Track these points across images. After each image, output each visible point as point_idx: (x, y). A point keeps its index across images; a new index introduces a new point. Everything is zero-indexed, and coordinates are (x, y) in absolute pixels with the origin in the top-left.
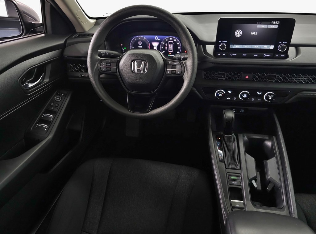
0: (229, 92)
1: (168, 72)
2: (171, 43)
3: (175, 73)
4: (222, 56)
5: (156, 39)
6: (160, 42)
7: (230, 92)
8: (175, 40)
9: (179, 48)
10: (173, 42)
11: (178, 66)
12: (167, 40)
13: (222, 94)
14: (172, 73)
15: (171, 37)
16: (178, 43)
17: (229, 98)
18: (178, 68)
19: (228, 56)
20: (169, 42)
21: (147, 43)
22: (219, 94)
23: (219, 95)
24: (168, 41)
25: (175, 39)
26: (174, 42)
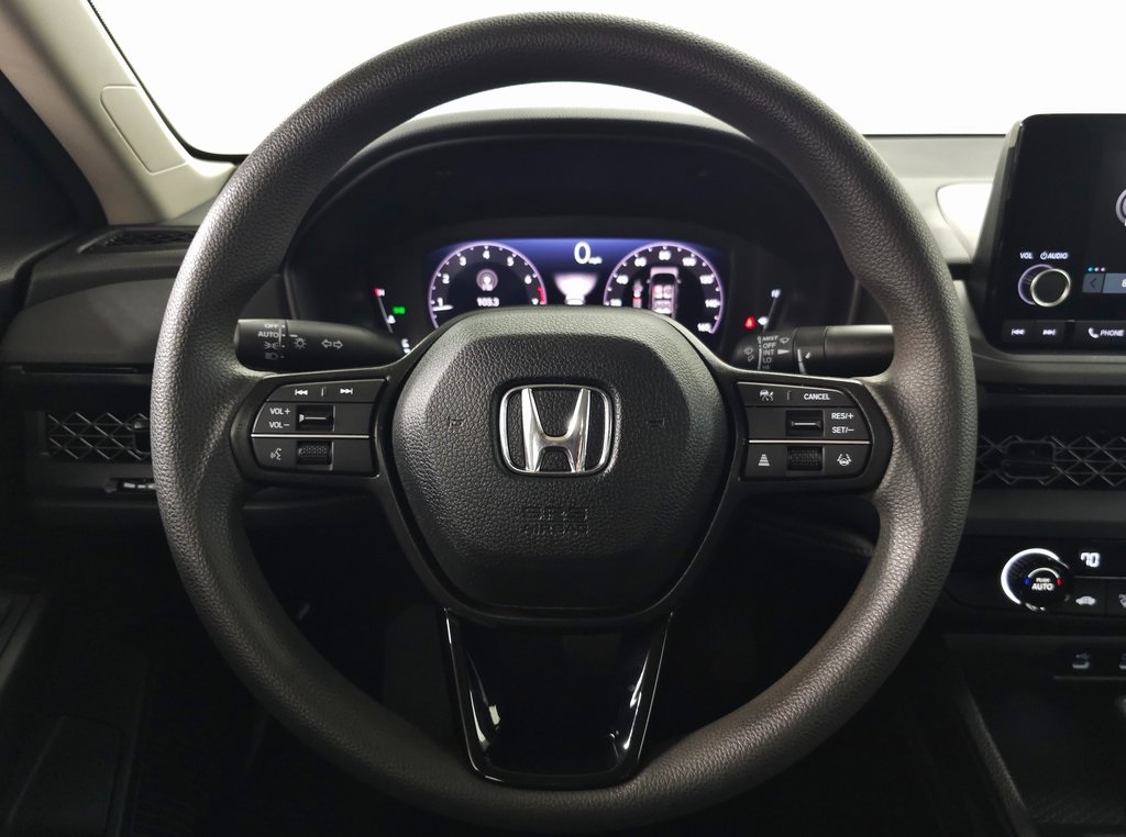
0: (1089, 563)
1: (764, 462)
2: (664, 280)
3: (820, 467)
4: (1034, 344)
5: (582, 254)
6: (601, 273)
7: (1091, 559)
8: (689, 262)
9: (711, 303)
10: (674, 271)
11: (835, 416)
12: (641, 262)
13: (1053, 580)
14: (791, 467)
15: (665, 244)
16: (706, 280)
17: (1091, 601)
18: (836, 430)
19: (1071, 342)
20: (654, 271)
21: (528, 280)
22: (1033, 580)
23: (1035, 587)
24: (646, 270)
25: (688, 254)
26: (683, 270)
